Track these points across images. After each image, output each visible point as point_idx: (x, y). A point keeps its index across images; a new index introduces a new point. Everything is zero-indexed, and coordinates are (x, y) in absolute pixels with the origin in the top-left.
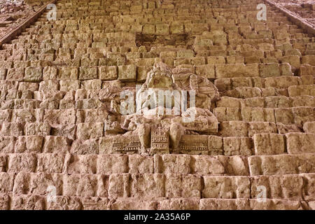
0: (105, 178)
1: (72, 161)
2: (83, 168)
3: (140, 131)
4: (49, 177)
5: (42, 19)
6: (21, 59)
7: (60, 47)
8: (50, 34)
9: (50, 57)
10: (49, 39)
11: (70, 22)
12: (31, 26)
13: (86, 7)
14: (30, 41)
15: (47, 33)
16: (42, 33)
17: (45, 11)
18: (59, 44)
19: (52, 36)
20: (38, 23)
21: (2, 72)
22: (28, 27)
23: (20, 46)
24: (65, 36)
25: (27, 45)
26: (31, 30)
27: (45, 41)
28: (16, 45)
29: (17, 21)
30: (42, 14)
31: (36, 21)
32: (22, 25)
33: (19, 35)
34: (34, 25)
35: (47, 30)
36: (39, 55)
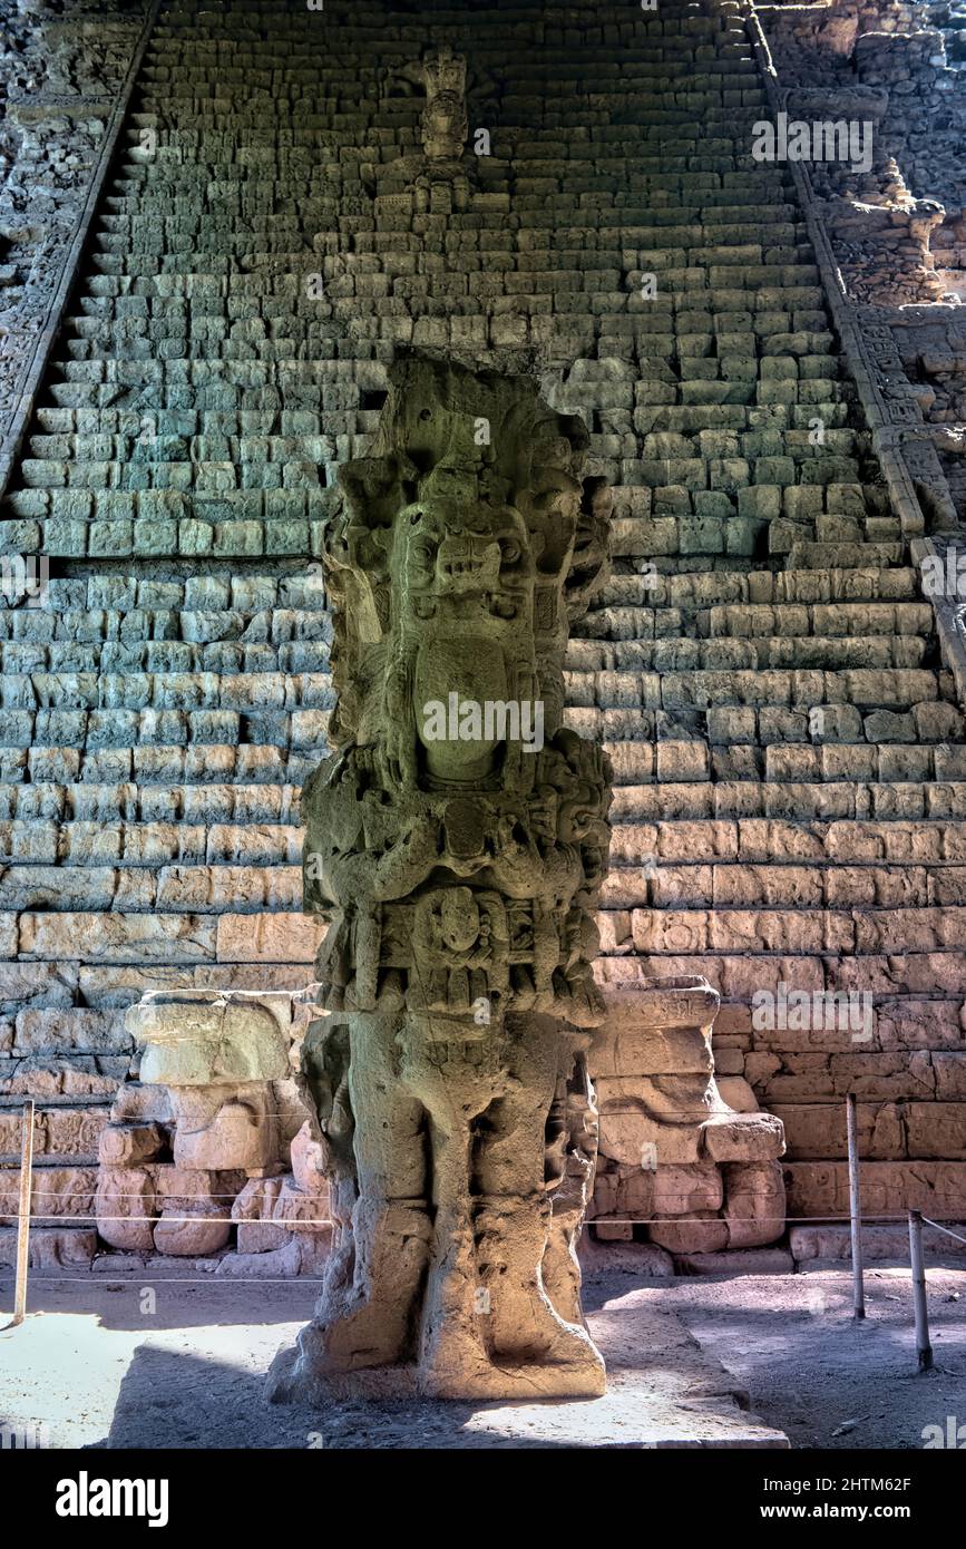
5: (107, 259)
6: (108, 476)
7: (199, 429)
8: (153, 349)
9: (182, 473)
10: (157, 375)
11: (203, 285)
12: (86, 301)
13: (232, 187)
14: (108, 392)
15: (143, 344)
16: (128, 344)
17: (103, 207)
18: (192, 412)
19: (163, 363)
20: (99, 282)
21: (77, 531)
22: (73, 307)
23: (87, 416)
24: (199, 366)
25: (108, 414)
26: (87, 323)
27: (149, 390)
28: (75, 411)
29: (34, 273)
30: (96, 226)
31: (87, 266)
32: (60, 301)
33: (60, 351)
34: (92, 294)
35: (139, 327)
36: (154, 466)
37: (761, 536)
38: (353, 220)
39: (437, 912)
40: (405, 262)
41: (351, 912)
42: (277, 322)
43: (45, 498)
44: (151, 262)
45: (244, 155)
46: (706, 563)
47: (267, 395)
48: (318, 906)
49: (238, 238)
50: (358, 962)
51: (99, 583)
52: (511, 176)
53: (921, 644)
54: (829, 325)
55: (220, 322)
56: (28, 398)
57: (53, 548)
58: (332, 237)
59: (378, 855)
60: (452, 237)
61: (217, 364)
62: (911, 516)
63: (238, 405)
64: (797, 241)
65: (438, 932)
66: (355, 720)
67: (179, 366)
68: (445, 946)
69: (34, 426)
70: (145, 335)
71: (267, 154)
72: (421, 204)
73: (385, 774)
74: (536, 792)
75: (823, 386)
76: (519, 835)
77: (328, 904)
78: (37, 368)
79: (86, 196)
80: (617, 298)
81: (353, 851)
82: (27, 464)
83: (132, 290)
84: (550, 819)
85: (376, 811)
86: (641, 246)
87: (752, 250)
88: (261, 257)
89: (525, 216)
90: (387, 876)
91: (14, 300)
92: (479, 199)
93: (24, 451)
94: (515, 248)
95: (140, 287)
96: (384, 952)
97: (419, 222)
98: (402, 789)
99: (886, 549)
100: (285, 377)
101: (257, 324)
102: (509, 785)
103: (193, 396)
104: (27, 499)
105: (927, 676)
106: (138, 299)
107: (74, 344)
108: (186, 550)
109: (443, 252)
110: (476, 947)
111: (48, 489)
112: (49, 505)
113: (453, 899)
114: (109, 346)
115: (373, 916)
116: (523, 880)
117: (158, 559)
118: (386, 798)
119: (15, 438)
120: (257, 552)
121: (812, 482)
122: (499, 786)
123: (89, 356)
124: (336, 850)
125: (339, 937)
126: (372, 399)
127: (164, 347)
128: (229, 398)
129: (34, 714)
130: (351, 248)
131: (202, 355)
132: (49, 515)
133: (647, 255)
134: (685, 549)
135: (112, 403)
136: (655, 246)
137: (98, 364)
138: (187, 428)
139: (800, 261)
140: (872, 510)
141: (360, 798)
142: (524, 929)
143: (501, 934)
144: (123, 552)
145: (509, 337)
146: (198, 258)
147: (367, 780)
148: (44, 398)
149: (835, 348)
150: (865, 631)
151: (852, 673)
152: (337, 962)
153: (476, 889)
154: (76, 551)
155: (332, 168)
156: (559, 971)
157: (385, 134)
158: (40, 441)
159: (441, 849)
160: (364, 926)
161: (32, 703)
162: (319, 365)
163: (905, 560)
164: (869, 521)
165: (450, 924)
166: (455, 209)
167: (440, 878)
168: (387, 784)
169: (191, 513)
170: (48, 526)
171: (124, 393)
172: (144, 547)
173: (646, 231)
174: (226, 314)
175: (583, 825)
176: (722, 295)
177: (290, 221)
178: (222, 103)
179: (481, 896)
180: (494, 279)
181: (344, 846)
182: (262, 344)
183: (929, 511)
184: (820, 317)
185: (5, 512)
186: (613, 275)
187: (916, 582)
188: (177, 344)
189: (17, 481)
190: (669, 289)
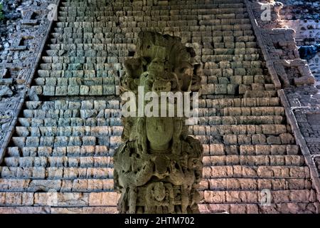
5: (62, 18)
6: (61, 74)
7: (86, 62)
8: (73, 41)
9: (81, 73)
10: (75, 48)
11: (87, 24)
12: (56, 29)
14: (61, 52)
15: (71, 40)
16: (67, 40)
18: (84, 57)
19: (76, 44)
20: (59, 24)
21: (52, 88)
22: (52, 30)
23: (55, 58)
24: (86, 45)
25: (61, 58)
26: (56, 34)
27: (72, 52)
28: (53, 58)
29: (42, 22)
30: (59, 10)
32: (49, 29)
33: (49, 42)
34: (58, 27)
35: (70, 35)
36: (73, 71)
37: (237, 89)
38: (127, 8)
39: (153, 189)
40: (141, 18)
41: (128, 189)
42: (107, 34)
43: (44, 80)
44: (73, 19)
46: (222, 96)
47: (104, 53)
48: (118, 188)
49: (96, 12)
50: (130, 205)
51: (58, 102)
53: (282, 118)
54: (253, 34)
55: (91, 34)
56: (40, 54)
57: (45, 93)
58: (121, 12)
59: (136, 173)
60: (153, 12)
61: (90, 45)
62: (277, 84)
63: (96, 55)
64: (244, 13)
65: (153, 195)
66: (129, 134)
67: (80, 45)
68: (155, 199)
69: (41, 61)
70: (71, 37)
72: (145, 3)
73: (138, 149)
74: (182, 154)
75: (252, 50)
76: (177, 166)
77: (121, 187)
78: (43, 46)
80: (197, 27)
81: (128, 172)
82: (39, 71)
83: (68, 26)
84: (186, 162)
85: (135, 160)
86: (203, 14)
87: (233, 15)
88: (102, 17)
89: (172, 7)
90: (138, 178)
91: (37, 29)
92: (160, 2)
93: (38, 67)
94: (170, 15)
95: (70, 25)
96: (138, 201)
97: (144, 8)
98: (143, 153)
99: (271, 92)
100: (109, 48)
101: (101, 34)
102: (174, 152)
103: (84, 53)
104: (39, 80)
105: (284, 126)
106: (70, 29)
107: (52, 40)
108: (82, 93)
109: (151, 15)
110: (164, 200)
111: (45, 77)
112: (45, 82)
113: (158, 185)
114: (62, 40)
115: (134, 190)
116: (178, 180)
117: (74, 96)
118: (138, 156)
119: (36, 64)
120: (101, 94)
121: (250, 74)
122: (171, 152)
123: (56, 43)
124: (123, 171)
125: (124, 197)
126: (131, 54)
127: (76, 41)
128: (94, 53)
129: (40, 138)
130: (126, 15)
131: (86, 42)
132: (45, 84)
133: (205, 16)
134: (216, 93)
135: (62, 55)
136: (206, 14)
137: (59, 45)
138: (83, 62)
139: (245, 18)
140: (266, 82)
141: (130, 156)
142: (178, 194)
143: (172, 196)
144: (65, 94)
146: (86, 17)
147: (132, 151)
148: (44, 54)
149: (255, 40)
150: (266, 114)
151: (263, 126)
152: (123, 205)
153: (164, 182)
154: (52, 94)
156: (189, 207)
158: (43, 65)
159: (154, 170)
160: (132, 193)
161: (39, 135)
162: (118, 45)
163: (276, 95)
164: (266, 85)
165: (157, 192)
166: (154, 5)
167: (154, 179)
168: (138, 152)
169: (83, 83)
170: (44, 87)
171: (66, 52)
172: (70, 93)
173: (204, 10)
174: (93, 32)
175: (195, 163)
176: (224, 27)
177: (110, 8)
179: (166, 184)
180: (164, 23)
181: (126, 170)
182: (103, 39)
183: (282, 82)
184: (251, 32)
185: (33, 83)
186: (195, 21)
187: (280, 101)
188: (80, 40)
189: (36, 75)
190: (210, 25)
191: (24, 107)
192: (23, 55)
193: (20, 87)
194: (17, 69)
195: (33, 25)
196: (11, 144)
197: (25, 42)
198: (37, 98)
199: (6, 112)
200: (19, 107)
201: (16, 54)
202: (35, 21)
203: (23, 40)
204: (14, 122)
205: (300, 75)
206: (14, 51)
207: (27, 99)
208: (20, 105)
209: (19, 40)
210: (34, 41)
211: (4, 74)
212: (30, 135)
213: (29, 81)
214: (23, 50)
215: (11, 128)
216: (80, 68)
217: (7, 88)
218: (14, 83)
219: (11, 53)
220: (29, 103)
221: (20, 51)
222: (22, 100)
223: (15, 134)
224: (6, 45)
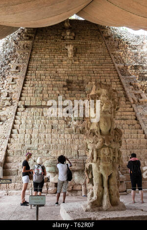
0: (68, 140)
1: (60, 136)
2: (62, 138)
3: (73, 128)
4: (56, 140)
5: (30, 69)
6: (32, 95)
7: (43, 90)
8: (37, 80)
9: (41, 95)
10: (37, 83)
11: (42, 72)
12: (28, 74)
13: (45, 60)
14: (31, 85)
16: (34, 79)
17: (29, 63)
18: (42, 88)
20: (29, 72)
21: (29, 102)
22: (26, 75)
23: (29, 88)
25: (32, 88)
26: (28, 77)
27: (36, 85)
28: (28, 87)
29: (21, 71)
30: (28, 65)
31: (28, 70)
32: (25, 74)
33: (25, 80)
35: (35, 77)
36: (38, 94)
38: (60, 65)
40: (67, 70)
42: (52, 77)
43: (25, 98)
44: (35, 69)
45: (46, 57)
47: (51, 86)
49: (46, 67)
51: (32, 109)
52: (79, 60)
53: (135, 117)
54: (119, 79)
56: (22, 86)
57: (26, 104)
58: (57, 67)
60: (72, 67)
61: (45, 82)
62: (132, 101)
63: (48, 87)
64: (114, 68)
67: (40, 82)
69: (23, 89)
71: (48, 57)
72: (68, 63)
75: (119, 86)
78: (23, 82)
79: (27, 61)
80: (93, 75)
82: (22, 94)
86: (95, 68)
87: (109, 69)
88: (49, 69)
89: (81, 65)
91: (19, 74)
92: (75, 62)
93: (22, 92)
94: (80, 68)
95: (34, 72)
97: (68, 65)
98: (99, 135)
99: (129, 106)
100: (53, 83)
101: (49, 77)
103: (42, 86)
104: (23, 98)
105: (136, 121)
106: (34, 74)
107: (27, 79)
108: (43, 105)
114: (31, 80)
117: (39, 106)
118: (97, 136)
123: (29, 81)
126: (64, 86)
128: (46, 86)
129: (26, 125)
130: (60, 68)
131: (43, 81)
136: (97, 68)
139: (115, 71)
140: (127, 101)
141: (93, 136)
144: (35, 105)
145: (80, 79)
146: (41, 69)
147: (94, 134)
148: (24, 86)
149: (120, 81)
150: (128, 116)
151: (127, 121)
154: (29, 105)
155: (57, 58)
157: (63, 54)
158: (24, 91)
162: (57, 82)
163: (132, 107)
166: (72, 64)
169: (43, 100)
170: (25, 101)
171: (33, 86)
172: (37, 104)
174: (45, 76)
176: (106, 74)
177: (52, 65)
178: (43, 51)
180: (78, 72)
182: (50, 79)
183: (134, 101)
184: (118, 77)
185: (20, 100)
186: (92, 72)
187: (134, 109)
188: (40, 79)
189: (21, 96)
190: (99, 74)
191: (17, 111)
192: (14, 86)
193: (14, 101)
194: (12, 93)
195: (17, 72)
196: (13, 128)
197: (14, 80)
198: (22, 107)
199: (9, 113)
200: (15, 111)
201: (11, 86)
202: (18, 70)
203: (13, 79)
204: (13, 118)
205: (141, 98)
206: (9, 84)
207: (18, 107)
208: (15, 110)
209: (11, 79)
210: (18, 80)
211: (6, 95)
212: (21, 124)
213: (18, 99)
214: (14, 84)
215: (13, 120)
216: (41, 93)
217: (8, 102)
218: (11, 99)
219: (8, 85)
220: (19, 109)
221: (12, 84)
222: (16, 108)
223: (14, 123)
224: (5, 81)
